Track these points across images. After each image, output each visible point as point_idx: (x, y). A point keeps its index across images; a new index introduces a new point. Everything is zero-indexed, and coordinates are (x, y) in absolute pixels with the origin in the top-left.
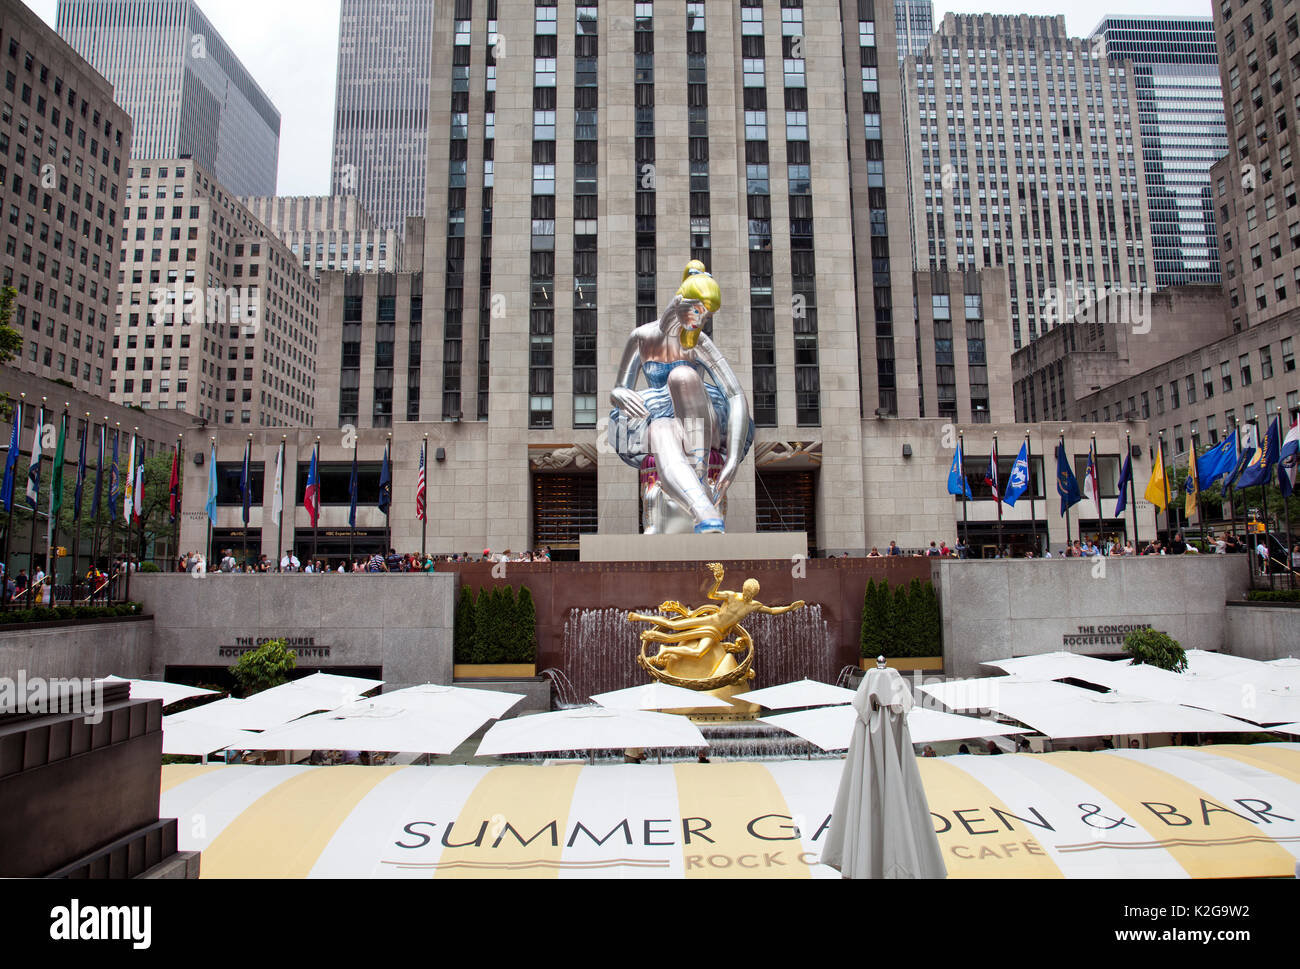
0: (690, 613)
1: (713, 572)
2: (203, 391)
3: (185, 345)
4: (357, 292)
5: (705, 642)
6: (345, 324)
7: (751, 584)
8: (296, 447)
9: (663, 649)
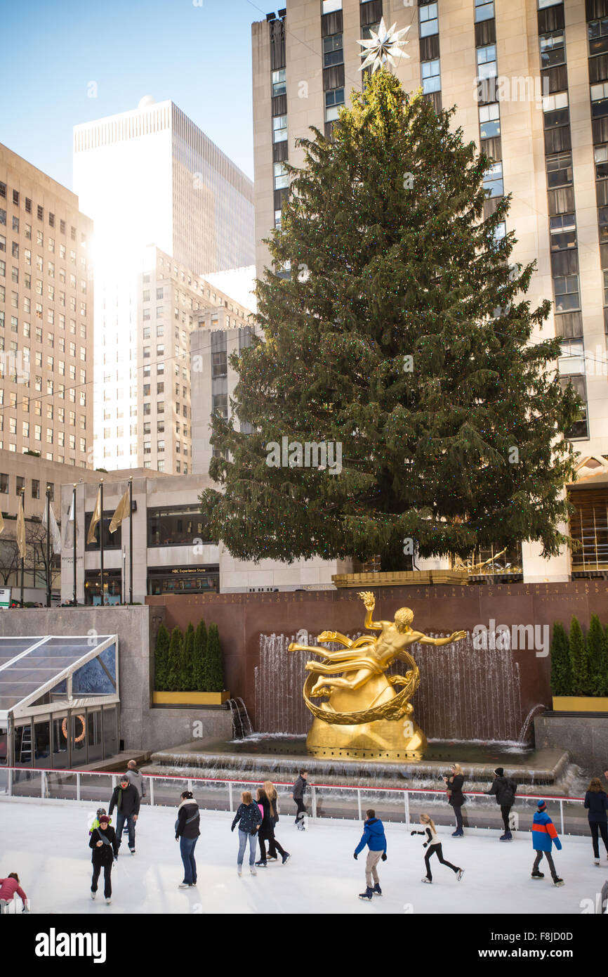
0: (350, 643)
1: (363, 600)
2: (178, 450)
3: (161, 411)
4: (222, 347)
5: (363, 674)
6: (214, 379)
7: (404, 614)
8: (145, 494)
9: (321, 680)
